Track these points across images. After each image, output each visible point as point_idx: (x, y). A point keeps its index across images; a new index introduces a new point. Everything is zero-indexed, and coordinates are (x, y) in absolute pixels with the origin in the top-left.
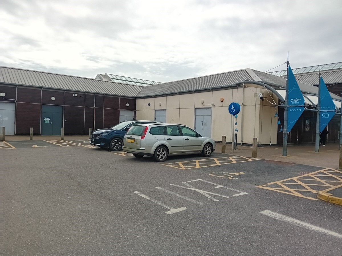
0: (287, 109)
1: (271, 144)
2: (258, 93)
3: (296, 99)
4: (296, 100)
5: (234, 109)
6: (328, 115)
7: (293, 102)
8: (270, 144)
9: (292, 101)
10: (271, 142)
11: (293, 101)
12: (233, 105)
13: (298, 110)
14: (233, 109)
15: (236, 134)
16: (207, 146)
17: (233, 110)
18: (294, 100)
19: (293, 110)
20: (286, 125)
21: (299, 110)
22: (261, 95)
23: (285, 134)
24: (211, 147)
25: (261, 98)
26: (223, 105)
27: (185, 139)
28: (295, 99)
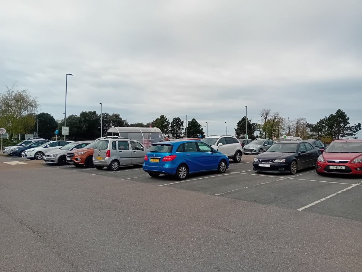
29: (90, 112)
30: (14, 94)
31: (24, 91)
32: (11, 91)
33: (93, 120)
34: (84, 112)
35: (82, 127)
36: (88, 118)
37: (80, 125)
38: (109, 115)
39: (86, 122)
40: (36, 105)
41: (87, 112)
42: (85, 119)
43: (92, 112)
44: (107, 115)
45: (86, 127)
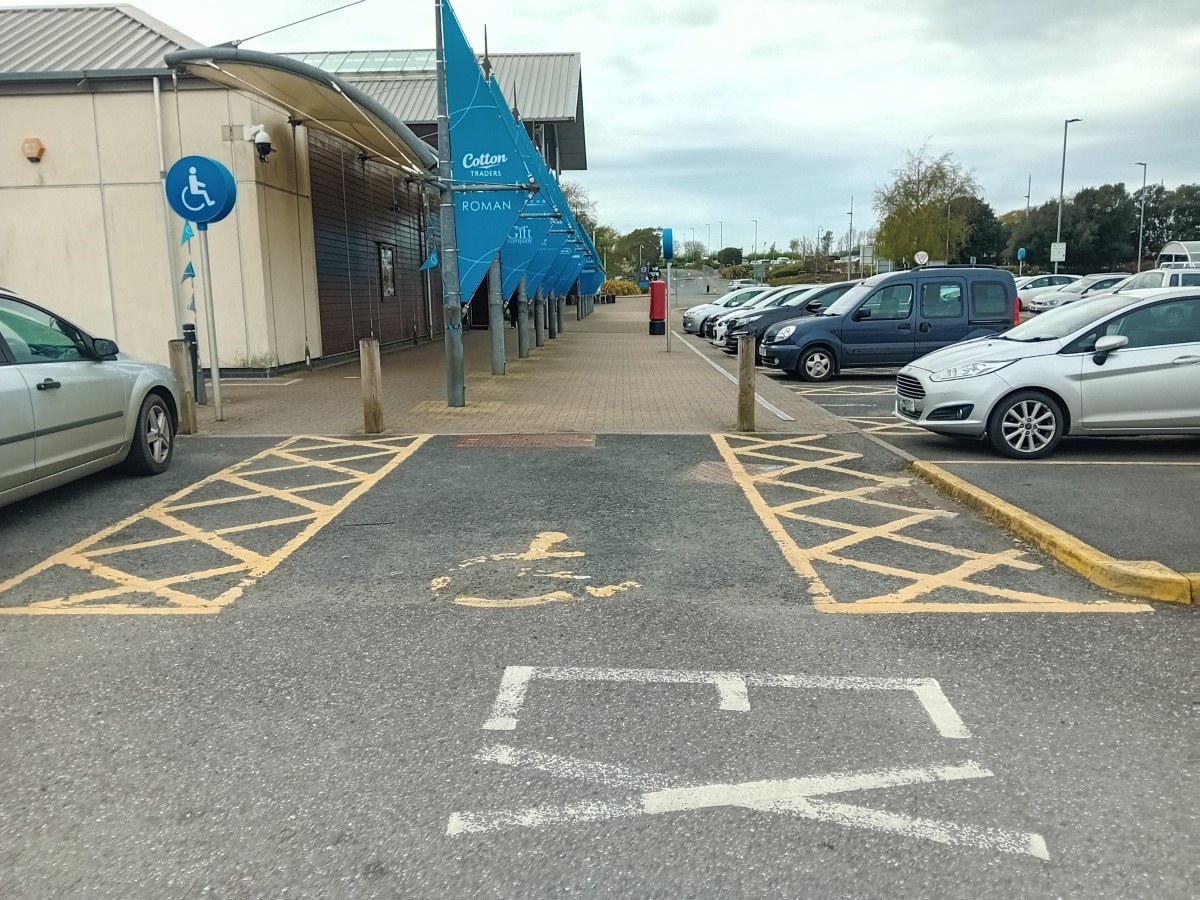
0: (449, 199)
1: (312, 360)
2: (241, 126)
3: (488, 155)
4: (485, 160)
5: (204, 193)
6: (527, 233)
7: (473, 168)
8: (305, 362)
9: (469, 162)
10: (307, 353)
11: (473, 164)
12: (193, 170)
13: (497, 205)
14: (195, 191)
15: (192, 327)
16: (152, 412)
17: (196, 200)
18: (480, 161)
19: (475, 206)
20: (456, 274)
21: (501, 206)
22: (263, 137)
23: (453, 311)
24: (166, 415)
25: (263, 149)
26: (41, 177)
27: (39, 387)
28: (482, 156)
29: (1106, 189)
30: (923, 169)
31: (945, 157)
32: (917, 163)
33: (1114, 211)
34: (1086, 190)
35: (1080, 234)
36: (1097, 206)
37: (1075, 227)
38: (1166, 190)
39: (1092, 218)
40: (973, 189)
41: (1097, 188)
42: (1090, 210)
43: (1110, 187)
44: (1160, 190)
45: (1093, 234)
